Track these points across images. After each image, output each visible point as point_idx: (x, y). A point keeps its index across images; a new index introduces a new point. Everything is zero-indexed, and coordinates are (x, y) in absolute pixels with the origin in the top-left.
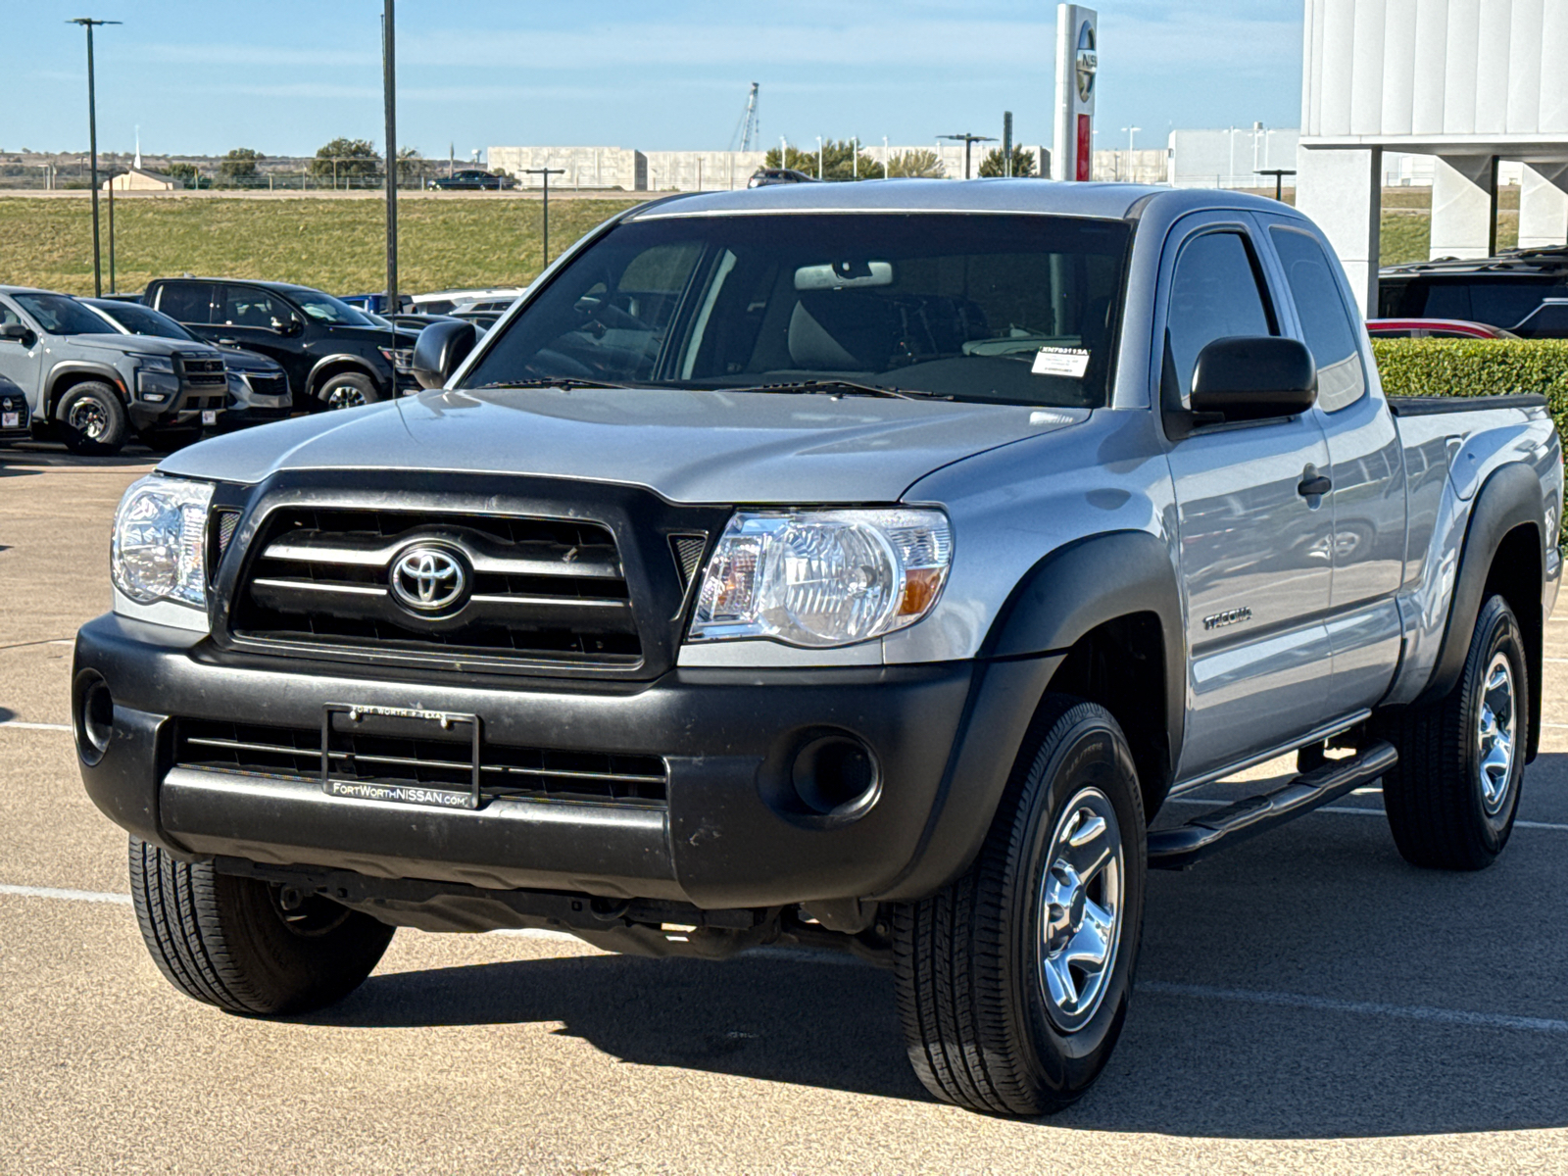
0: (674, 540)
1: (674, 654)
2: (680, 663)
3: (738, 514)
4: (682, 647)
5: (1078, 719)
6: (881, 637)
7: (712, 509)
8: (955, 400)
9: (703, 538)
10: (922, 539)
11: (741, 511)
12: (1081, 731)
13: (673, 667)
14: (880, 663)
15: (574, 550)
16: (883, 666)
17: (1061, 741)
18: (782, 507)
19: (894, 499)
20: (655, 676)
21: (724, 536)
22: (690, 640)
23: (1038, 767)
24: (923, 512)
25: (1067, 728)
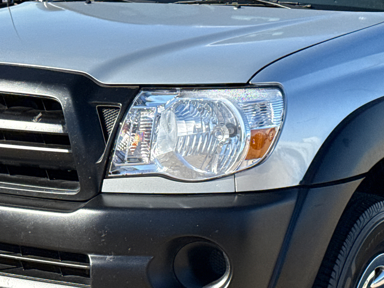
0: (100, 109)
1: (99, 184)
2: (103, 191)
3: (142, 92)
4: (104, 180)
5: (374, 214)
6: (234, 174)
7: (126, 88)
8: (311, 8)
9: (119, 108)
10: (264, 108)
11: (144, 90)
12: (376, 221)
13: (99, 193)
14: (234, 191)
15: (40, 115)
16: (235, 193)
17: (362, 230)
18: (171, 88)
19: (245, 82)
20: (87, 199)
21: (132, 107)
22: (109, 175)
23: (345, 249)
24: (264, 90)
25: (366, 220)
